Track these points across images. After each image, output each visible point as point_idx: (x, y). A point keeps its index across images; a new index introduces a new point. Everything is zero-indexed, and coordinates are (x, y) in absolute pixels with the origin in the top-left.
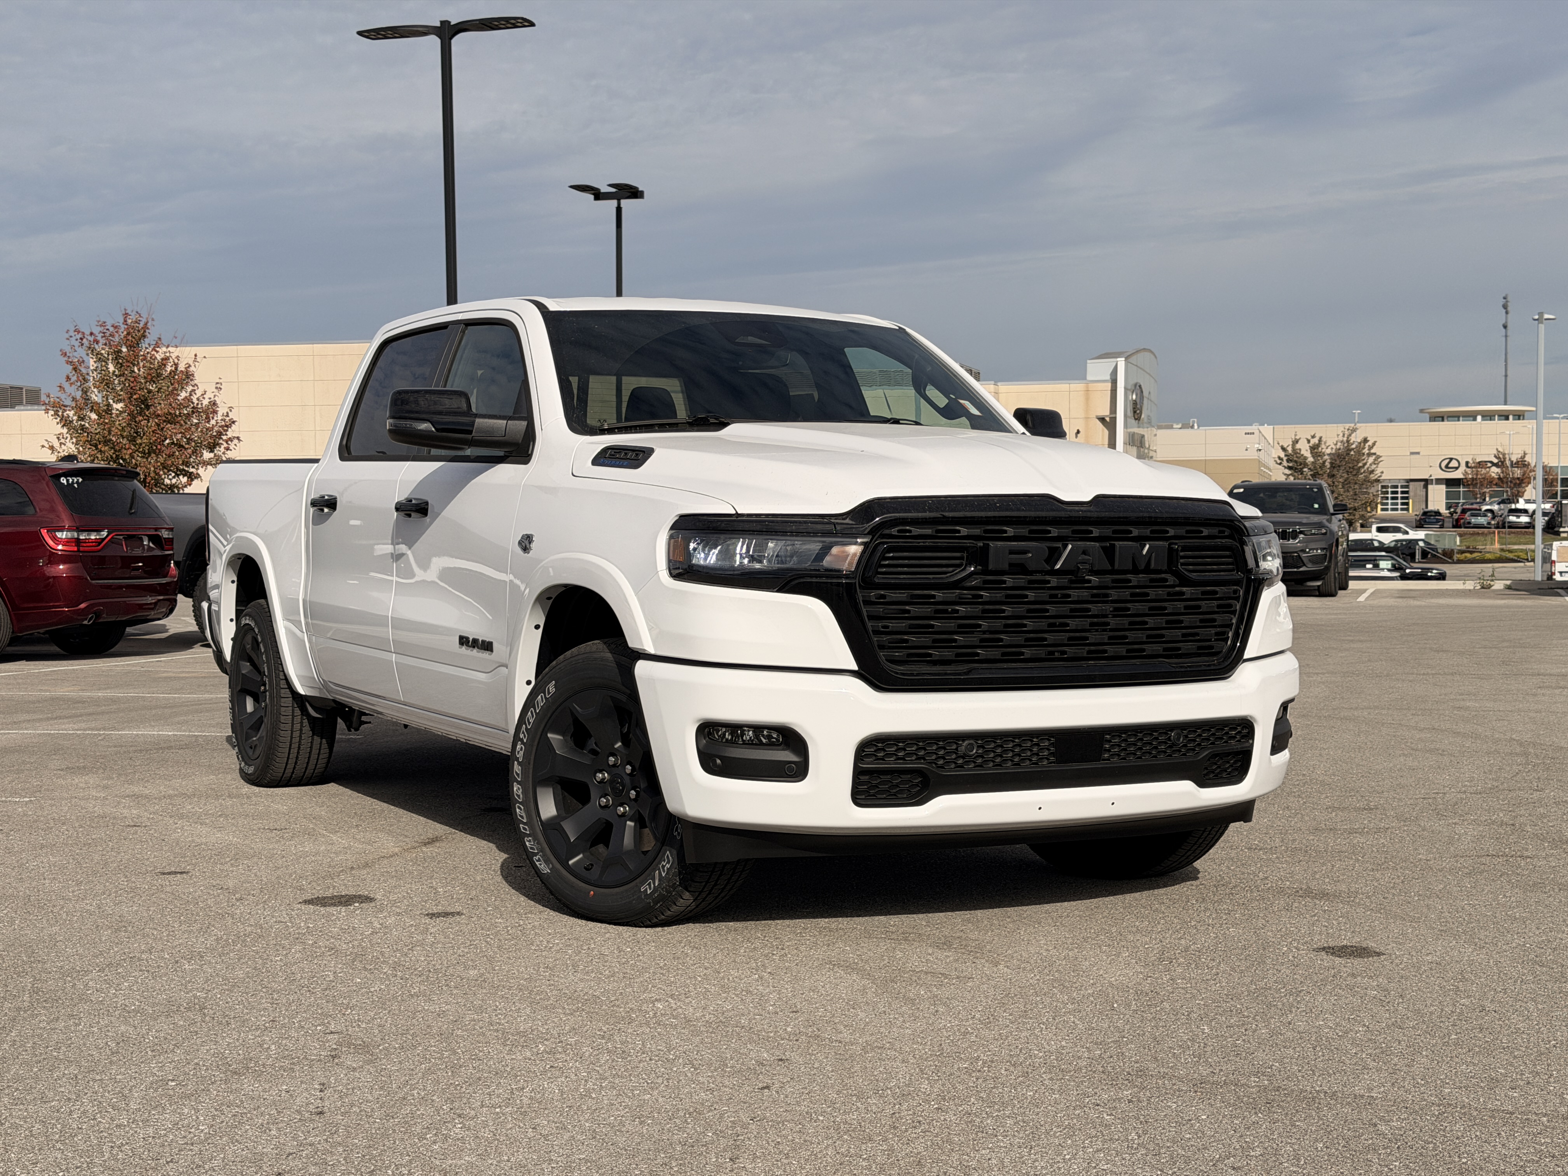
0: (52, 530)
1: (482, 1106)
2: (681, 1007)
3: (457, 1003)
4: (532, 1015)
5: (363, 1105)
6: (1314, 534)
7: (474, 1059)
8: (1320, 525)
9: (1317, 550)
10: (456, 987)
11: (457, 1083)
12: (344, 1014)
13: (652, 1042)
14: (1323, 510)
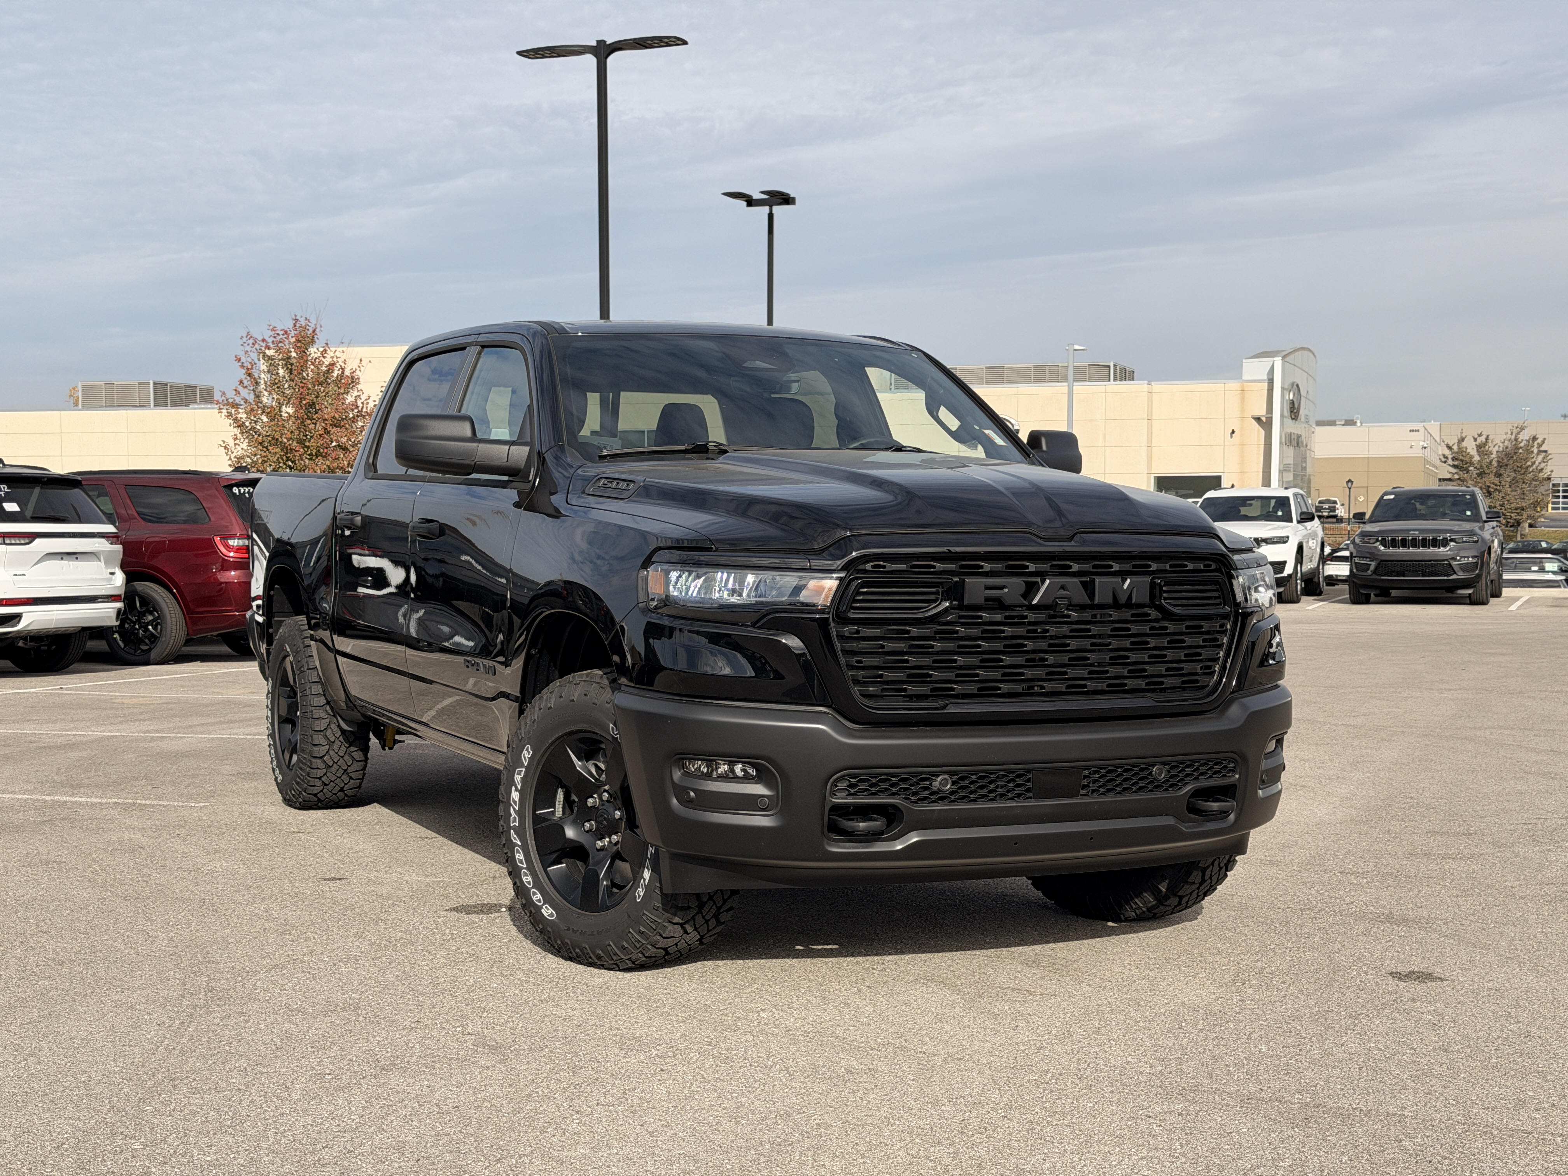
0: (225, 538)
1: (598, 1104)
2: (783, 1018)
3: (582, 1009)
4: (649, 1022)
5: (493, 1101)
6: (1465, 542)
7: (593, 1061)
8: (1472, 533)
9: (1468, 557)
10: (582, 994)
11: (577, 1083)
12: (481, 1017)
13: (754, 1049)
14: (1476, 518)
